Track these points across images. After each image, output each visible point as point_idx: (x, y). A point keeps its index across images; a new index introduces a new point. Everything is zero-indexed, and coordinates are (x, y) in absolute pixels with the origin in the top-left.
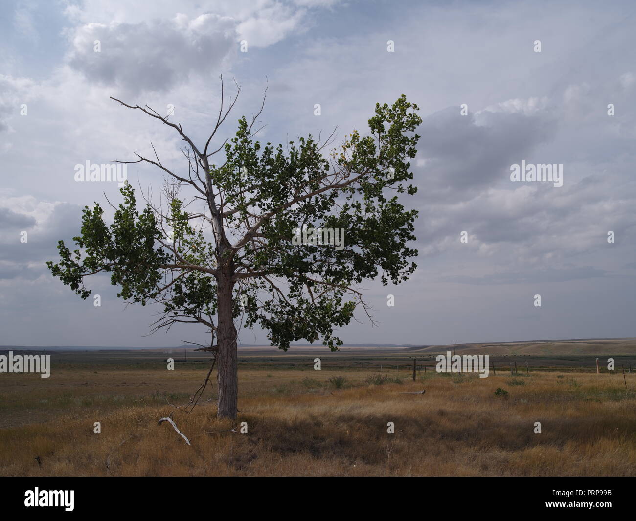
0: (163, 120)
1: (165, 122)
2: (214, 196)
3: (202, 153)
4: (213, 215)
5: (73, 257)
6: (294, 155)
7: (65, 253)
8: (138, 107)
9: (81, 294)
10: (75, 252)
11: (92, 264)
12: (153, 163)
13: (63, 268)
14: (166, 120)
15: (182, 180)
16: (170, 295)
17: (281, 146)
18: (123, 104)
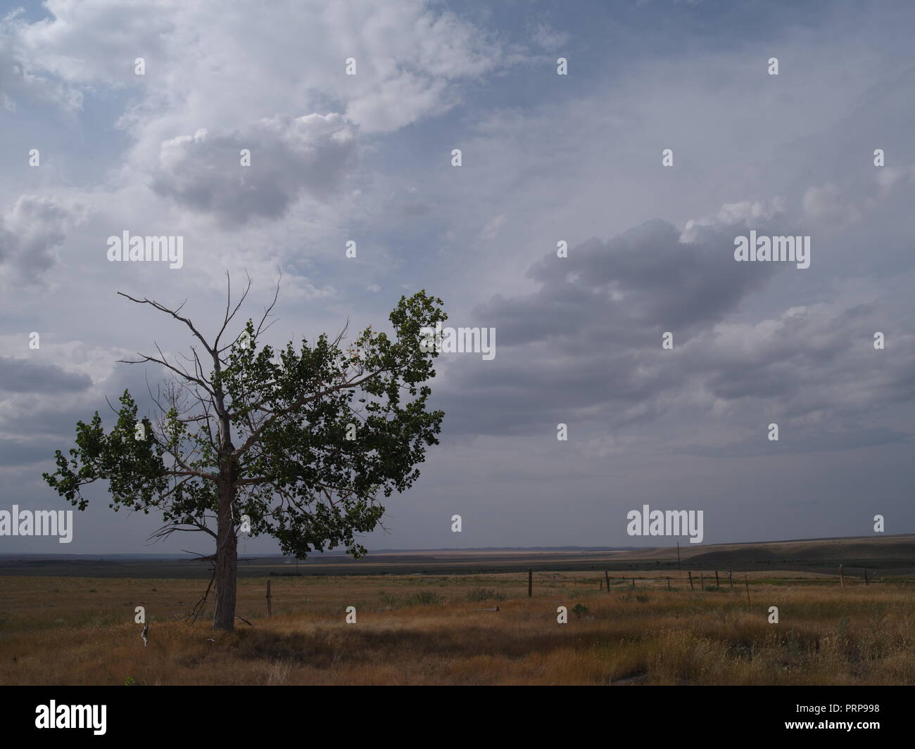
0: (173, 314)
1: (175, 316)
2: (223, 396)
3: (212, 348)
4: (220, 417)
5: (70, 467)
6: (306, 351)
7: (63, 464)
8: (147, 301)
9: (78, 505)
10: (72, 461)
11: (88, 473)
12: (160, 362)
13: (60, 478)
14: (176, 314)
15: (190, 379)
16: (171, 501)
17: (291, 343)
18: (131, 299)
